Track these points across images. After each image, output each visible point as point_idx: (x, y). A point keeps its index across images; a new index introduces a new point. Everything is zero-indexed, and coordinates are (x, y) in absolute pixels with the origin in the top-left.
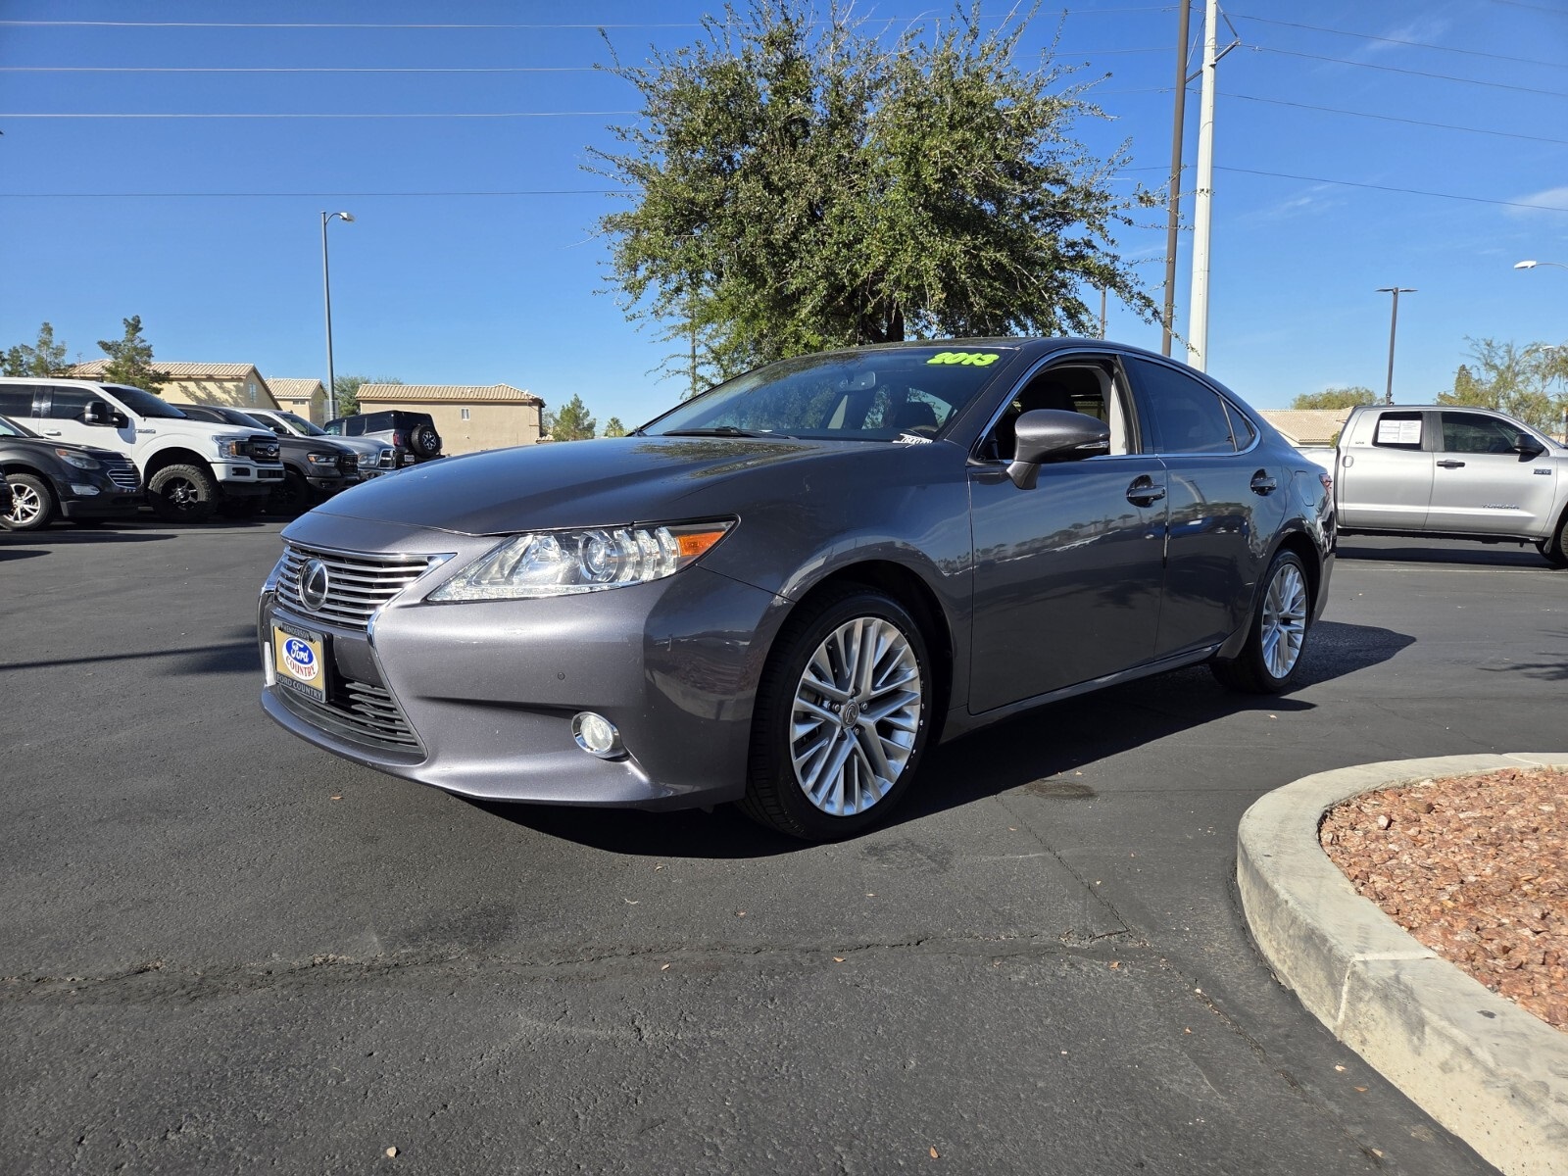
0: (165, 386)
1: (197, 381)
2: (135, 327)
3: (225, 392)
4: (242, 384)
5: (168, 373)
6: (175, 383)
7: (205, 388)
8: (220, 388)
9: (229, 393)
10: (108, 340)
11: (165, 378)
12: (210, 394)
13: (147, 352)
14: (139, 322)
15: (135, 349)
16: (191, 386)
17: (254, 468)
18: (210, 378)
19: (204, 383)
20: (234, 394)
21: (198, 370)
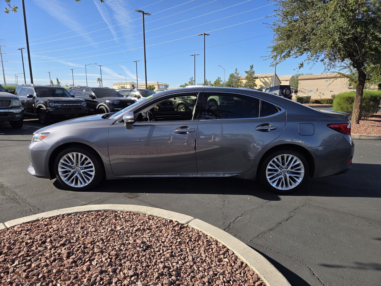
0: (256, 80)
1: (263, 78)
2: (252, 67)
3: (268, 80)
4: (272, 78)
5: (257, 77)
6: (259, 79)
7: (265, 79)
8: (268, 79)
9: (269, 80)
10: (247, 71)
11: (256, 78)
12: (265, 81)
13: (254, 72)
14: (253, 66)
15: (251, 72)
16: (262, 79)
17: (225, 102)
18: (266, 77)
19: (265, 78)
20: (270, 80)
21: (264, 76)
